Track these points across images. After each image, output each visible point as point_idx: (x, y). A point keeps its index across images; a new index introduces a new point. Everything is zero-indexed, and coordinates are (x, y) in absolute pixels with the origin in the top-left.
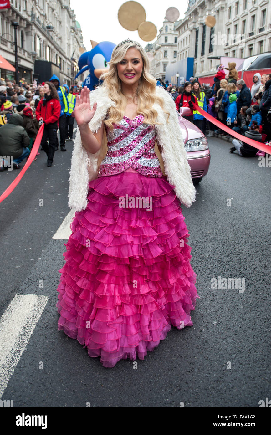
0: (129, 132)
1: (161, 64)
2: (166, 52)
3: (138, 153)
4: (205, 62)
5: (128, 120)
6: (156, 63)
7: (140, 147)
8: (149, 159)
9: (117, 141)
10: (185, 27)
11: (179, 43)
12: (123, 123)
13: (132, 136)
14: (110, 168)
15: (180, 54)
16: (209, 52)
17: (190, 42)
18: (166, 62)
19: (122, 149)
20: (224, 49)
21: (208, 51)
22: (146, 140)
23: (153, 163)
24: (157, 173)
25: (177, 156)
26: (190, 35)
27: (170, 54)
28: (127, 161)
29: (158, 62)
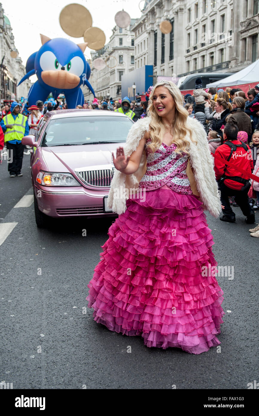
0: (166, 156)
1: (116, 72)
2: (121, 57)
3: (172, 173)
4: (165, 70)
5: (165, 147)
6: (110, 70)
7: (174, 169)
8: (181, 179)
9: (155, 162)
10: (142, 28)
11: (136, 47)
12: (161, 148)
13: (167, 160)
14: (148, 185)
15: (138, 60)
16: (170, 60)
17: (149, 46)
18: (122, 69)
19: (160, 169)
20: (185, 56)
21: (169, 58)
22: (179, 163)
23: (185, 183)
24: (188, 190)
25: (206, 177)
26: (148, 38)
27: (126, 59)
28: (163, 179)
29: (112, 70)
